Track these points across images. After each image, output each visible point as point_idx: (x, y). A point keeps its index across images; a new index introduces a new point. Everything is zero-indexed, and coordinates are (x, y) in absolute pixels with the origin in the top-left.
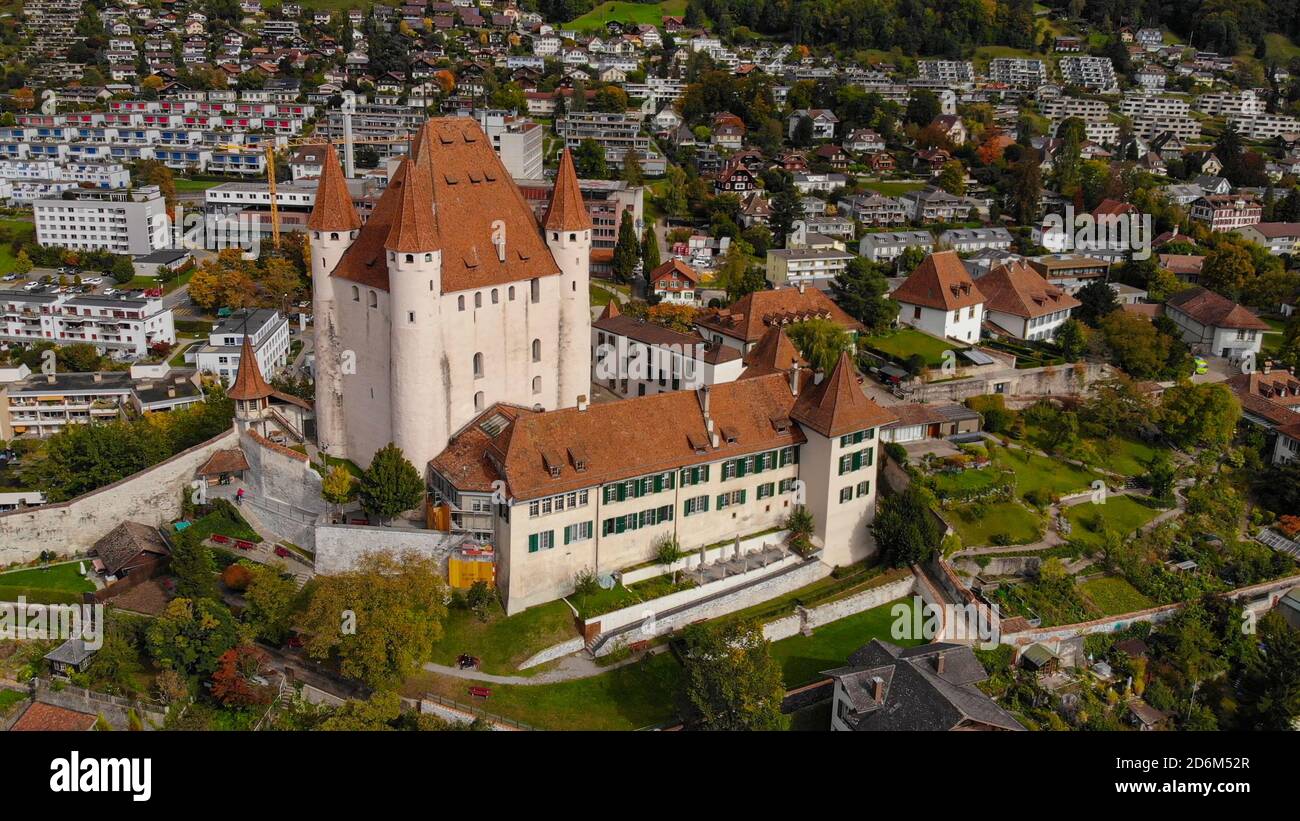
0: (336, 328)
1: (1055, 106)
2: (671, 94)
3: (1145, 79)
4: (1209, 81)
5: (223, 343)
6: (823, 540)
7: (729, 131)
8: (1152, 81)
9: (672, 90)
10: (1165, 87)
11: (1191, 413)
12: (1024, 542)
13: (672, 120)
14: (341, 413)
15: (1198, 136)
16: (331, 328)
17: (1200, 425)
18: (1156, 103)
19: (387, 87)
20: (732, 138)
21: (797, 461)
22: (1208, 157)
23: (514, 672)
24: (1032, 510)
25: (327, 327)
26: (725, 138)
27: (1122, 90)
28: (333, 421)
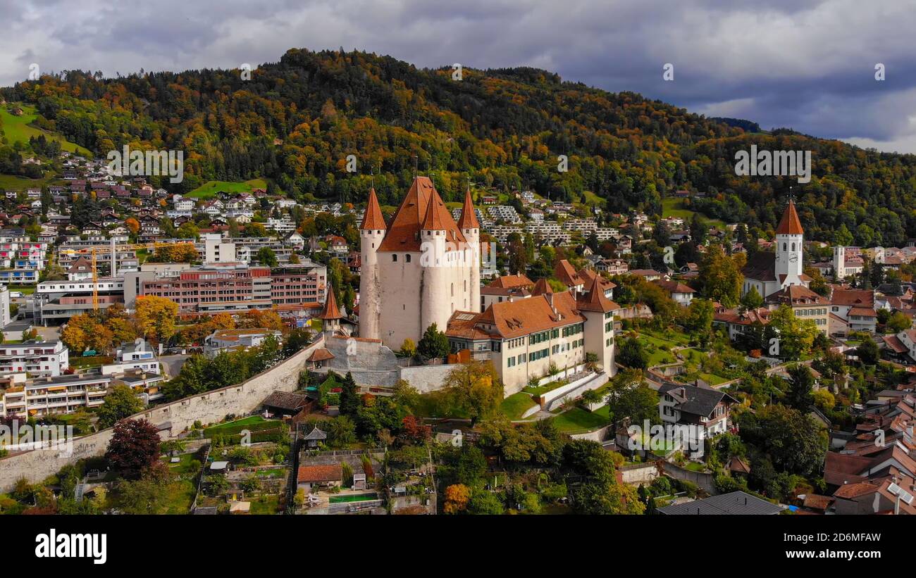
0: (379, 278)
1: (495, 230)
2: (285, 228)
3: (534, 216)
4: (565, 215)
5: (131, 359)
6: (603, 365)
7: (340, 244)
8: (537, 216)
9: (286, 226)
10: (544, 219)
11: (701, 314)
12: (672, 363)
13: (299, 240)
14: (379, 323)
15: (570, 241)
16: (376, 278)
17: (705, 318)
18: (544, 226)
19: (90, 232)
20: (342, 247)
21: (583, 331)
22: (585, 248)
23: (522, 419)
24: (665, 352)
25: (374, 278)
26: (338, 248)
27: (524, 221)
28: (375, 328)
